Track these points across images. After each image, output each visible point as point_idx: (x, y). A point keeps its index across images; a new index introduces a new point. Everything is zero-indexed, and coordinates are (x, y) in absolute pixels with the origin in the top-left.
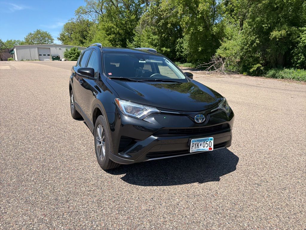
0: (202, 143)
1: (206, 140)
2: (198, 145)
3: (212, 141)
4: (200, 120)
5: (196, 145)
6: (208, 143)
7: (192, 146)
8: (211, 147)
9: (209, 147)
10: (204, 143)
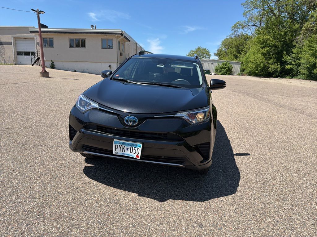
0: (129, 147)
1: (134, 145)
2: (123, 149)
3: (141, 149)
4: (131, 122)
5: (120, 148)
6: (136, 149)
7: (116, 148)
8: (138, 155)
9: (136, 154)
10: (132, 148)
